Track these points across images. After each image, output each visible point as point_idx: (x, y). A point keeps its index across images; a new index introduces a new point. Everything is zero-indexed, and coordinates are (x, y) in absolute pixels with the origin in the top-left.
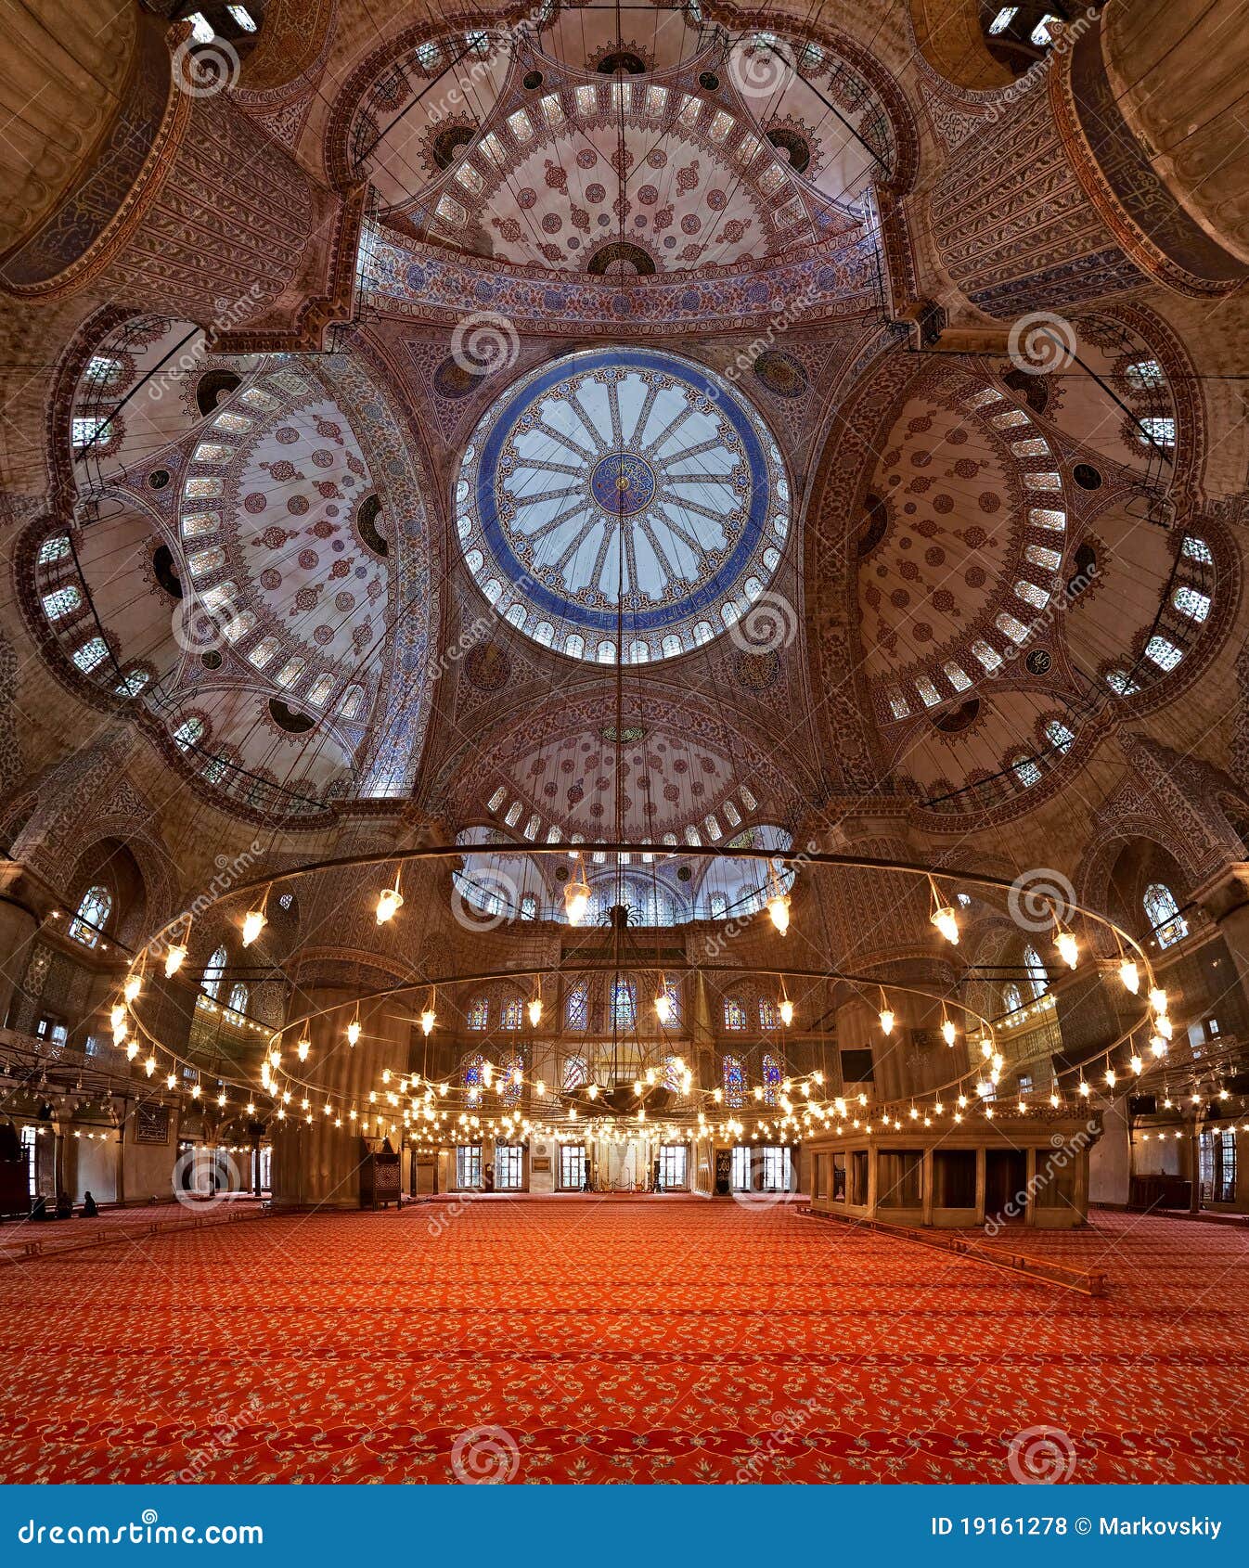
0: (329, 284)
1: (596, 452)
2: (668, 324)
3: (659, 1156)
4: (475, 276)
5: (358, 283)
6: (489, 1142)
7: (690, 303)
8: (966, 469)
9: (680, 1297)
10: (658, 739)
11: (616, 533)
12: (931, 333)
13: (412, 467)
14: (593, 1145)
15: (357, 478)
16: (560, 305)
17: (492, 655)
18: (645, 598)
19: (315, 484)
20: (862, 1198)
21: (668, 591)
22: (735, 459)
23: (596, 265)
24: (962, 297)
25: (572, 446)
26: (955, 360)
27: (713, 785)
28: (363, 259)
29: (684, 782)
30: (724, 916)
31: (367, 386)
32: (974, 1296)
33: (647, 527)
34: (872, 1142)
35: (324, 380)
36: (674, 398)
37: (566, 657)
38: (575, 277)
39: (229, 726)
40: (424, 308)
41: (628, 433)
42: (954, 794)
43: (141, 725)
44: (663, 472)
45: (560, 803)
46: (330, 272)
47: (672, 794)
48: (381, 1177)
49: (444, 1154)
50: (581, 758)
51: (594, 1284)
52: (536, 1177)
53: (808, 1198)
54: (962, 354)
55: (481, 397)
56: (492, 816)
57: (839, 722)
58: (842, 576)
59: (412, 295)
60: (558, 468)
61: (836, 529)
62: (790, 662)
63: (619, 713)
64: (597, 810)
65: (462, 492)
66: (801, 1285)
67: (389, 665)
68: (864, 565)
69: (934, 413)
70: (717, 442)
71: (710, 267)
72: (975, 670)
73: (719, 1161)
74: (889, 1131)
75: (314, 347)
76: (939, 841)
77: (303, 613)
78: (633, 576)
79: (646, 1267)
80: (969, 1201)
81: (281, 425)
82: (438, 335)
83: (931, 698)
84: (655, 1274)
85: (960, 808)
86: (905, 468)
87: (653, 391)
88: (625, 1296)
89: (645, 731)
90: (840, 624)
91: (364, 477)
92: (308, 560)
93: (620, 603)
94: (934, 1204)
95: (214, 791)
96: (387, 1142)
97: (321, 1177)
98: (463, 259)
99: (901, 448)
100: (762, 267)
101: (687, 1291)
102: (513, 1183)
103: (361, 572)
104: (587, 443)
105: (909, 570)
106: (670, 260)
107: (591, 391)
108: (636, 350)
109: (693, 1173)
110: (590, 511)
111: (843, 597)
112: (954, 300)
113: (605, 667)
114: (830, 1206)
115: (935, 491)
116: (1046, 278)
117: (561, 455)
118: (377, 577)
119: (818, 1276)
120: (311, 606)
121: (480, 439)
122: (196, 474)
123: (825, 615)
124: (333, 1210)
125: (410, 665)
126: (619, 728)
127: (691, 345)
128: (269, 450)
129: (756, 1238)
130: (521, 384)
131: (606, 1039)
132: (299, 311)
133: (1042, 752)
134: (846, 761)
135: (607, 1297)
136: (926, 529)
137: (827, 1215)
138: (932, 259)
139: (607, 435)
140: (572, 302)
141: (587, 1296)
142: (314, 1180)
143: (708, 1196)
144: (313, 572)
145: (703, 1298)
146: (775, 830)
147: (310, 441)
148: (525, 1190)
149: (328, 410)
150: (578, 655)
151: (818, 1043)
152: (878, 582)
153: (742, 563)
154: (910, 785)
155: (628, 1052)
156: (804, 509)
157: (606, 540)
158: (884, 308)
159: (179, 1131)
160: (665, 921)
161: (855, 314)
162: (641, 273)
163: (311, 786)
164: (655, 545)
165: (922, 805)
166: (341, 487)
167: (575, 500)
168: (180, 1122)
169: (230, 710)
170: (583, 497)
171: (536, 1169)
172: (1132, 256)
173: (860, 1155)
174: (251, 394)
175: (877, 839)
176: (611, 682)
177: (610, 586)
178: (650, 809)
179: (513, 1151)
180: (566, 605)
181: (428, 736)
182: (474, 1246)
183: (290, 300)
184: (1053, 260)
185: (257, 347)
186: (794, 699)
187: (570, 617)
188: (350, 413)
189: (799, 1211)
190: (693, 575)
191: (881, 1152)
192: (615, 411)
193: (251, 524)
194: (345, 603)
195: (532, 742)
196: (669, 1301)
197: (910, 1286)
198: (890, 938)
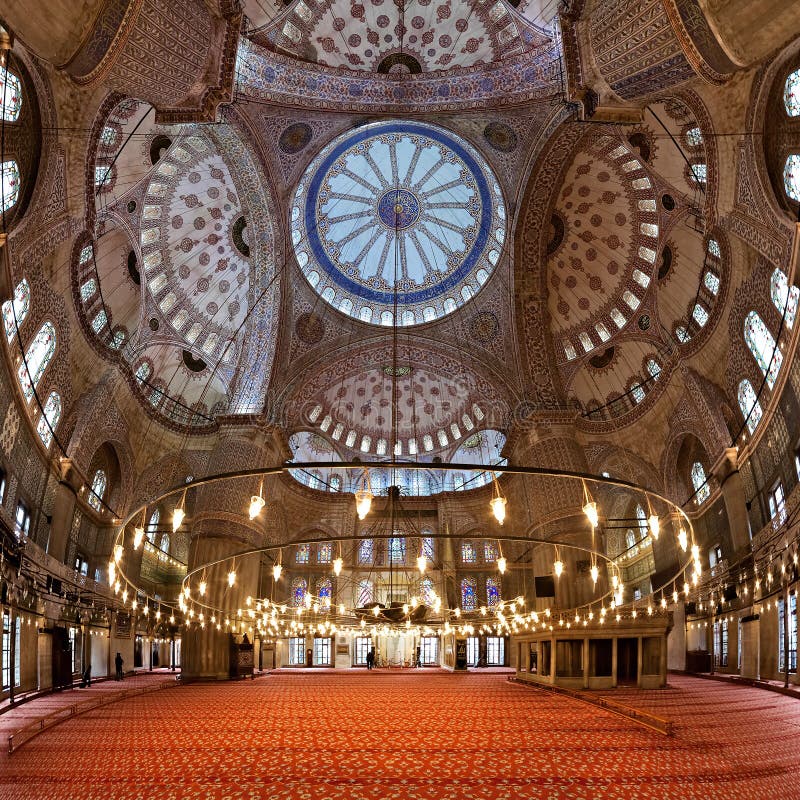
0: (220, 79)
1: (381, 188)
2: (429, 106)
3: (420, 644)
4: (306, 74)
5: (236, 78)
6: (309, 637)
7: (444, 92)
8: (609, 198)
9: (432, 740)
10: (420, 374)
11: (393, 241)
12: (590, 111)
13: (265, 198)
14: (377, 637)
15: (233, 206)
16: (359, 93)
17: (312, 321)
18: (412, 283)
19: (209, 209)
20: (547, 672)
21: (427, 279)
22: (471, 192)
23: (383, 67)
24: (607, 86)
25: (366, 185)
26: (603, 127)
27: (456, 404)
28: (239, 64)
29: (436, 401)
30: (462, 489)
31: (240, 146)
32: (609, 737)
33: (414, 237)
34: (553, 635)
35: (216, 142)
36: (433, 153)
37: (360, 322)
38: (369, 75)
39: (163, 368)
40: (274, 95)
41: (402, 175)
42: (601, 408)
43: (121, 368)
44: (425, 201)
45: (355, 416)
46: (220, 71)
47: (429, 409)
48: (242, 659)
49: (280, 643)
50: (369, 387)
51: (377, 731)
52: (340, 658)
53: (514, 670)
54: (607, 123)
55: (308, 152)
56: (312, 425)
57: (534, 362)
58: (537, 268)
59: (267, 86)
60: (356, 199)
61: (533, 237)
62: (505, 324)
63: (395, 357)
64: (380, 421)
65: (296, 215)
66: (509, 731)
67: (250, 327)
68: (551, 261)
69: (592, 162)
70: (459, 182)
71: (457, 68)
72: (612, 327)
73: (458, 648)
74: (564, 628)
75: (210, 120)
76: (593, 439)
77: (201, 294)
78: (404, 268)
79: (411, 720)
80: (608, 673)
81: (192, 170)
82: (282, 113)
83: (588, 346)
84: (417, 725)
85: (603, 417)
86: (575, 198)
87: (419, 149)
88: (397, 740)
89: (412, 369)
90: (536, 299)
91: (236, 205)
92: (204, 259)
93: (396, 286)
94: (590, 675)
95: (154, 410)
96: (245, 636)
97: (208, 659)
98: (298, 63)
99: (573, 184)
100: (489, 68)
101: (437, 736)
102: (325, 662)
103: (234, 267)
104: (375, 182)
105: (576, 264)
106: (432, 64)
107: (379, 149)
108: (408, 122)
109: (442, 654)
110: (377, 226)
111: (537, 282)
112: (603, 89)
113: (386, 328)
114: (528, 677)
115: (592, 211)
116: (649, 73)
117: (358, 190)
118: (243, 270)
119: (520, 725)
120: (205, 290)
121: (307, 180)
122: (149, 203)
123: (527, 294)
124: (215, 680)
125: (262, 327)
126: (395, 367)
127: (443, 119)
128: (185, 188)
129: (481, 699)
130: (333, 145)
131: (385, 569)
132: (203, 97)
133: (646, 381)
134: (539, 387)
135: (385, 740)
136: (587, 237)
137: (526, 683)
138: (592, 62)
139: (388, 177)
140: (367, 91)
141: (373, 740)
142: (204, 661)
143: (452, 669)
144: (207, 267)
145: (447, 741)
146: (495, 432)
147: (208, 182)
148: (333, 666)
149: (217, 161)
150: (368, 320)
151: (521, 570)
152: (558, 271)
153: (475, 260)
154: (576, 402)
155: (400, 578)
156: (514, 225)
157: (387, 246)
158: (564, 94)
159: (136, 630)
160: (424, 492)
161: (547, 98)
162: (412, 73)
163: (204, 406)
164: (419, 249)
165: (583, 415)
166: (223, 211)
167: (367, 220)
168: (136, 625)
169: (162, 357)
170: (372, 217)
171: (340, 652)
172: (689, 60)
173: (546, 644)
174: (176, 151)
175: (557, 437)
176: (390, 338)
177: (388, 276)
178: (415, 419)
179: (325, 641)
180: (360, 288)
181: (272, 374)
182: (300, 705)
183: (198, 89)
184: (652, 62)
185: (181, 120)
186: (508, 348)
187: (364, 296)
188: (229, 162)
189: (509, 679)
190: (444, 268)
191: (558, 641)
192: (394, 163)
193: (175, 236)
194: (224, 287)
195: (338, 377)
196: (425, 743)
197: (575, 730)
198: (564, 502)
